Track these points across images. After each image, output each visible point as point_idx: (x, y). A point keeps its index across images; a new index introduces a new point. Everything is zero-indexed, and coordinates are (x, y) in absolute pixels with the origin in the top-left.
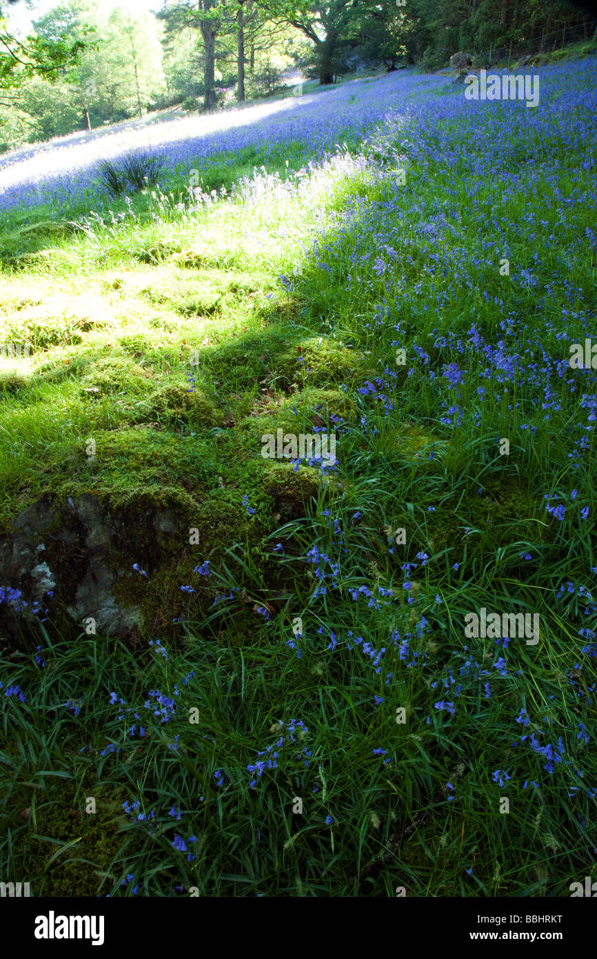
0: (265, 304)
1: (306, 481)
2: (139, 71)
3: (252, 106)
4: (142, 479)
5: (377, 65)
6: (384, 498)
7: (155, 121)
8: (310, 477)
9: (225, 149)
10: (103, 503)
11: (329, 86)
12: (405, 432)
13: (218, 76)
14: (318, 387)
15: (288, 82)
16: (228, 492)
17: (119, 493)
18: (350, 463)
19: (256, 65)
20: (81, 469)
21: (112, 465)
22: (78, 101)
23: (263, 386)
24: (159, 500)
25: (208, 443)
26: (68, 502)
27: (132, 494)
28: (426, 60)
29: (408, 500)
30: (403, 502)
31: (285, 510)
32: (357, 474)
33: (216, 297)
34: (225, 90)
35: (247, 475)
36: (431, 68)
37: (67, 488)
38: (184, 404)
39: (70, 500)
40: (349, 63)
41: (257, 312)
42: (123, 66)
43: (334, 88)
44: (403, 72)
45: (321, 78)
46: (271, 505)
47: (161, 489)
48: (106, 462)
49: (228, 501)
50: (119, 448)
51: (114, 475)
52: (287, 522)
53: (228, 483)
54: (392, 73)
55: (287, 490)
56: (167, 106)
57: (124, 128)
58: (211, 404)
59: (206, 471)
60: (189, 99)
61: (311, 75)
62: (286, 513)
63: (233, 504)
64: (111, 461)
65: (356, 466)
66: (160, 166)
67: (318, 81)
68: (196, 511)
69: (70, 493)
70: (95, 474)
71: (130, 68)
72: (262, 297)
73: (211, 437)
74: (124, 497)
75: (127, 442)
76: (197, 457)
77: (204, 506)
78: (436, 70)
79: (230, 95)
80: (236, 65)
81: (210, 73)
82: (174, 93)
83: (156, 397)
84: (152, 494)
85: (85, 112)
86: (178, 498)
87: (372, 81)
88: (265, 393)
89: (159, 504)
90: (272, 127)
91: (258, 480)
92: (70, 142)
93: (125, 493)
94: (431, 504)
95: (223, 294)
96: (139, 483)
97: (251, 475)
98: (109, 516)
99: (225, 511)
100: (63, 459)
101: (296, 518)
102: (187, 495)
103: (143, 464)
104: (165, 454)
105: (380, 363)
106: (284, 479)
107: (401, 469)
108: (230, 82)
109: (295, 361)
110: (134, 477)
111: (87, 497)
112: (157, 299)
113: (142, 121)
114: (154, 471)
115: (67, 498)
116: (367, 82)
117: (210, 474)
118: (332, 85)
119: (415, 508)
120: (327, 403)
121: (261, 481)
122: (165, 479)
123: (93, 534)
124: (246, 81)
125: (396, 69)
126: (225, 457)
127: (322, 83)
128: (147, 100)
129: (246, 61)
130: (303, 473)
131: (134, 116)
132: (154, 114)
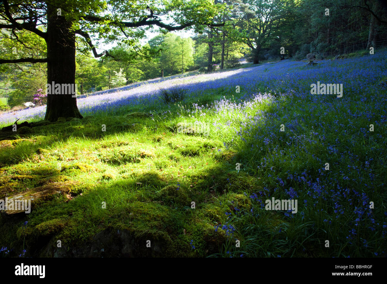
0: (217, 153)
1: (222, 236)
2: (184, 57)
3: (226, 71)
4: (150, 226)
5: (277, 57)
6: (257, 248)
7: (188, 75)
8: (223, 234)
9: (212, 88)
10: (131, 234)
11: (257, 65)
12: (271, 217)
13: (214, 59)
14: (235, 192)
15: (241, 63)
16: (187, 236)
17: (139, 231)
18: (244, 229)
19: (229, 56)
20: (126, 218)
21: (139, 218)
22: (160, 67)
23: (211, 189)
24: (155, 237)
25: (182, 213)
26: (117, 232)
27: (144, 232)
28: (296, 56)
29: (268, 250)
30: (266, 251)
31: (211, 248)
32: (247, 235)
33: (198, 148)
34: (216, 65)
35: (196, 230)
36: (299, 59)
37: (118, 226)
38: (175, 195)
39: (118, 231)
40: (265, 56)
41: (214, 157)
42: (178, 55)
43: (259, 66)
44: (287, 60)
45: (254, 61)
46: (205, 245)
47: (157, 231)
48: (137, 216)
49: (186, 241)
50: (144, 211)
51: (139, 223)
52: (210, 254)
53: (187, 233)
54: (283, 60)
55: (213, 239)
56: (193, 70)
57: (175, 77)
58: (187, 195)
59: (178, 226)
60: (202, 67)
61: (250, 61)
62: (211, 250)
63: (188, 243)
64: (139, 216)
65: (246, 231)
66: (185, 93)
67: (253, 63)
68: (171, 244)
69: (119, 228)
70: (131, 221)
71: (181, 56)
72: (217, 150)
73: (184, 210)
74: (140, 233)
75: (147, 208)
76: (175, 219)
77: (174, 242)
78: (301, 60)
79: (218, 67)
80: (221, 56)
81: (210, 59)
82: (196, 65)
83: (164, 190)
84: (153, 233)
85: (162, 71)
86: (164, 237)
87: (275, 63)
88: (211, 192)
89: (155, 238)
90: (232, 80)
91: (201, 232)
92: (154, 81)
93: (142, 231)
94: (279, 254)
95: (201, 148)
96: (148, 228)
97: (198, 230)
98: (133, 241)
99: (183, 245)
100: (120, 212)
101: (215, 253)
102: (168, 236)
103: (152, 219)
104: (162, 216)
105: (263, 184)
106: (212, 234)
107: (267, 235)
108: (218, 62)
109: (226, 179)
110: (147, 225)
111: (126, 231)
112: (174, 147)
113: (183, 75)
114: (156, 223)
115: (117, 230)
116: (272, 63)
117: (180, 227)
118: (258, 64)
119: (271, 254)
120: (237, 200)
121: (202, 233)
122: (160, 227)
123: (125, 248)
124: (224, 62)
125: (284, 59)
126: (188, 220)
127: (254, 63)
128: (186, 67)
129: (225, 55)
130: (221, 232)
131: (180, 73)
132: (188, 73)
